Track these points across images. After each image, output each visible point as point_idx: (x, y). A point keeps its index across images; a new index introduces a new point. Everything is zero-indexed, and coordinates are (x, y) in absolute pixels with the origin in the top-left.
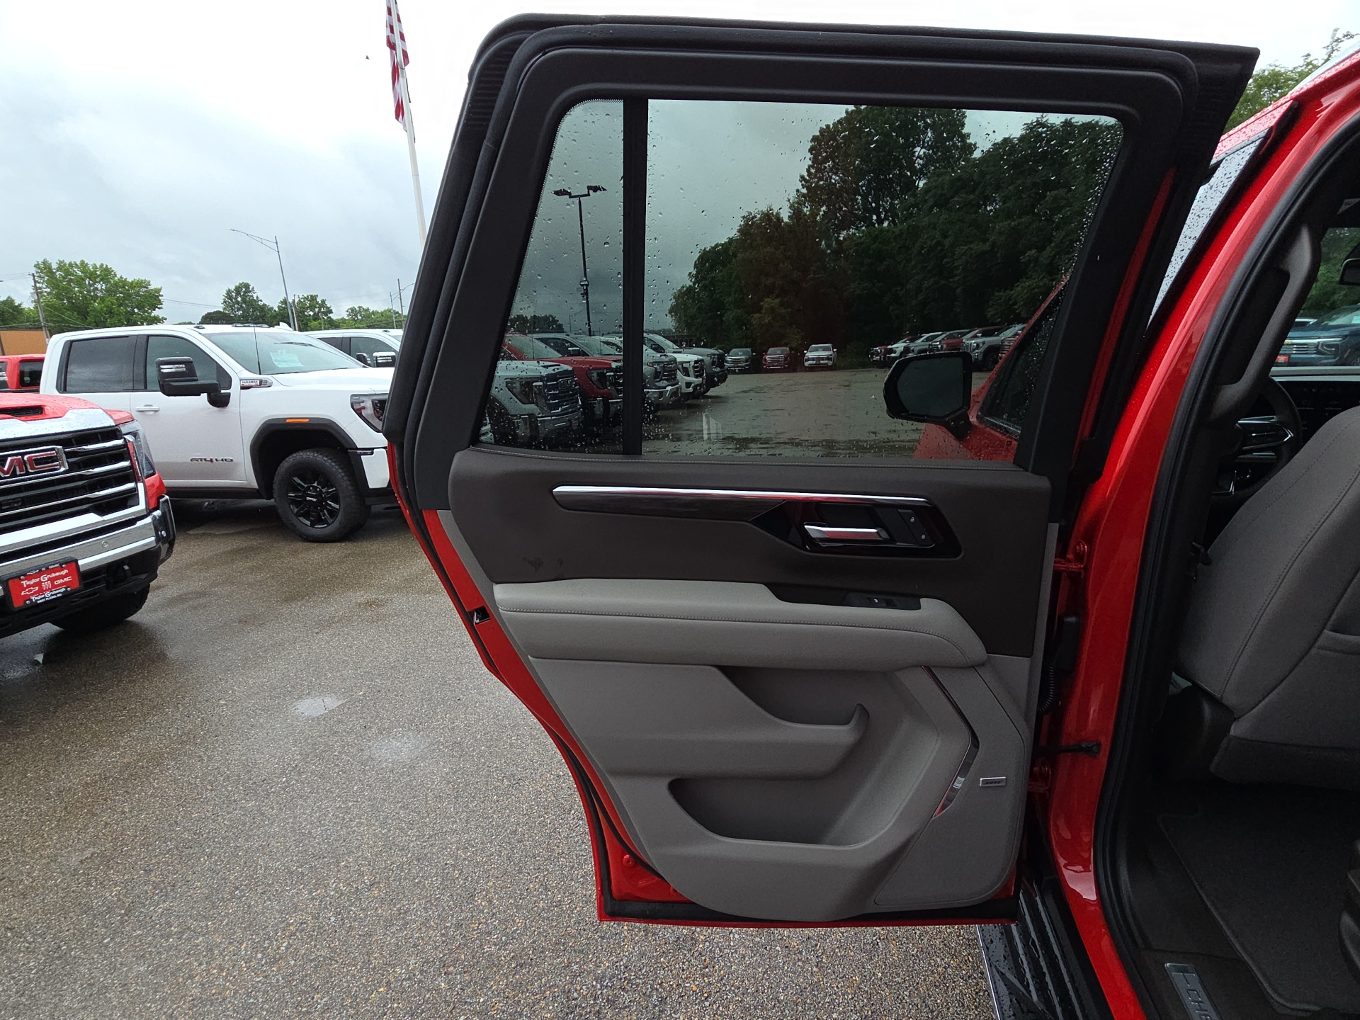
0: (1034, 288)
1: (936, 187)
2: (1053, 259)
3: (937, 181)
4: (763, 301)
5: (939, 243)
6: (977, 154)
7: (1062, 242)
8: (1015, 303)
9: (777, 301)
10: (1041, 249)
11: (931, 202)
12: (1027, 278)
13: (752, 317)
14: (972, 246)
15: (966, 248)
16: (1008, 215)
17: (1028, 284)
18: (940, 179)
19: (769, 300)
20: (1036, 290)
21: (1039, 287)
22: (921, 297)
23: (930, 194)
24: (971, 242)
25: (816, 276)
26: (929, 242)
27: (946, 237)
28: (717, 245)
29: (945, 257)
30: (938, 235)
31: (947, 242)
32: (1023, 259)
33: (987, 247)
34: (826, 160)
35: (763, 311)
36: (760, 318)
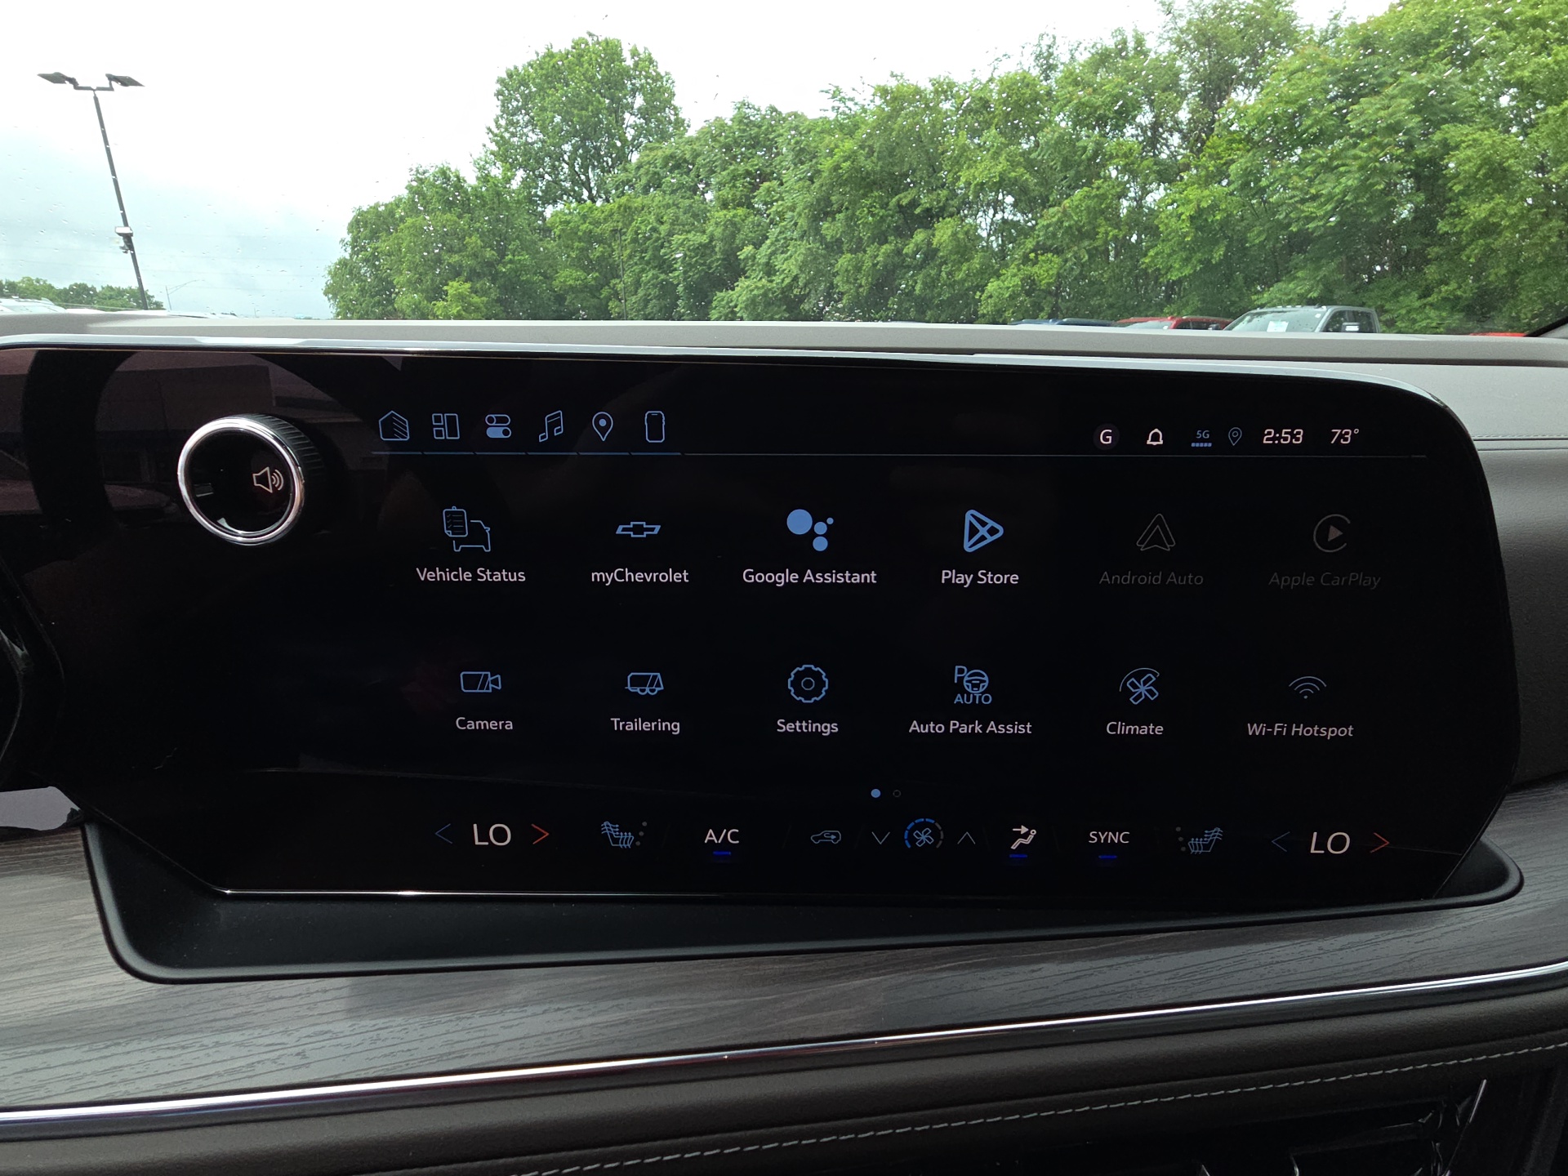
0: (752, 290)
1: (649, 163)
2: (770, 259)
3: (648, 156)
4: (447, 285)
5: (654, 230)
6: (691, 133)
7: (777, 240)
8: (736, 306)
9: (468, 285)
10: (757, 245)
11: (644, 181)
12: (746, 277)
13: (435, 305)
14: (690, 236)
15: (683, 237)
16: (725, 205)
17: (747, 283)
18: (653, 154)
19: (455, 284)
20: (755, 292)
21: (757, 287)
22: (641, 292)
23: (642, 171)
24: (689, 232)
25: (516, 258)
26: (643, 228)
27: (662, 223)
28: (377, 205)
29: (662, 246)
30: (652, 218)
31: (664, 229)
32: (742, 255)
33: (704, 239)
34: (517, 111)
35: (449, 298)
36: (445, 307)
